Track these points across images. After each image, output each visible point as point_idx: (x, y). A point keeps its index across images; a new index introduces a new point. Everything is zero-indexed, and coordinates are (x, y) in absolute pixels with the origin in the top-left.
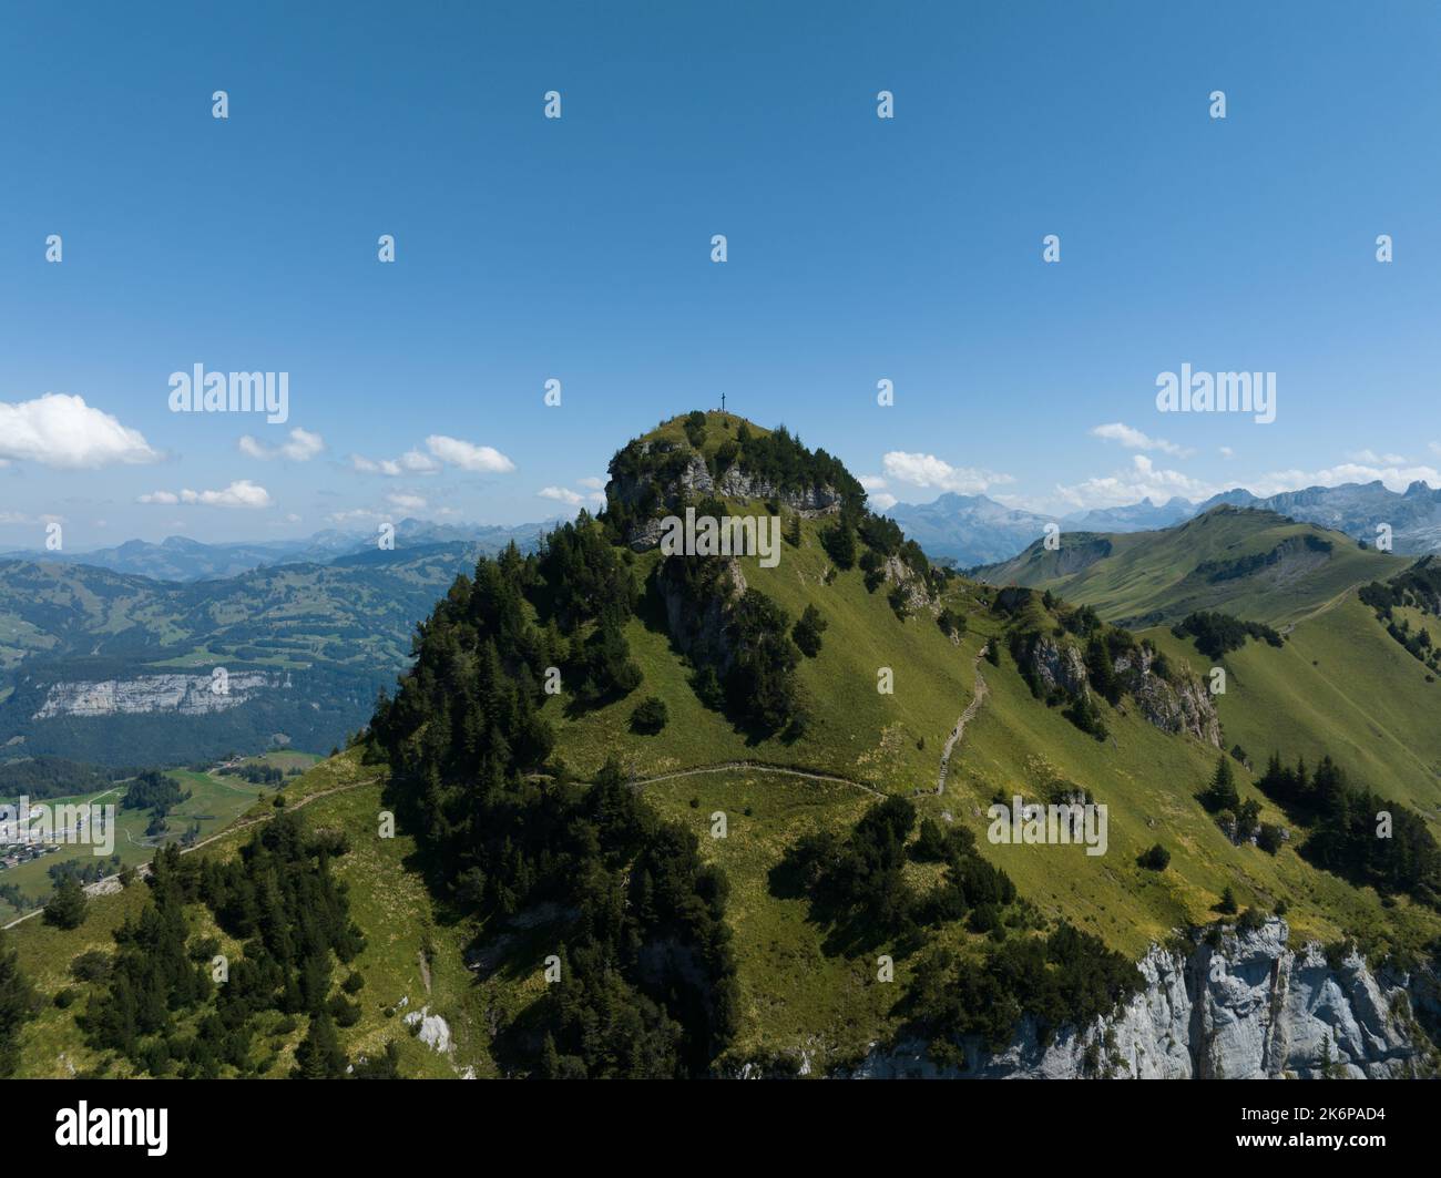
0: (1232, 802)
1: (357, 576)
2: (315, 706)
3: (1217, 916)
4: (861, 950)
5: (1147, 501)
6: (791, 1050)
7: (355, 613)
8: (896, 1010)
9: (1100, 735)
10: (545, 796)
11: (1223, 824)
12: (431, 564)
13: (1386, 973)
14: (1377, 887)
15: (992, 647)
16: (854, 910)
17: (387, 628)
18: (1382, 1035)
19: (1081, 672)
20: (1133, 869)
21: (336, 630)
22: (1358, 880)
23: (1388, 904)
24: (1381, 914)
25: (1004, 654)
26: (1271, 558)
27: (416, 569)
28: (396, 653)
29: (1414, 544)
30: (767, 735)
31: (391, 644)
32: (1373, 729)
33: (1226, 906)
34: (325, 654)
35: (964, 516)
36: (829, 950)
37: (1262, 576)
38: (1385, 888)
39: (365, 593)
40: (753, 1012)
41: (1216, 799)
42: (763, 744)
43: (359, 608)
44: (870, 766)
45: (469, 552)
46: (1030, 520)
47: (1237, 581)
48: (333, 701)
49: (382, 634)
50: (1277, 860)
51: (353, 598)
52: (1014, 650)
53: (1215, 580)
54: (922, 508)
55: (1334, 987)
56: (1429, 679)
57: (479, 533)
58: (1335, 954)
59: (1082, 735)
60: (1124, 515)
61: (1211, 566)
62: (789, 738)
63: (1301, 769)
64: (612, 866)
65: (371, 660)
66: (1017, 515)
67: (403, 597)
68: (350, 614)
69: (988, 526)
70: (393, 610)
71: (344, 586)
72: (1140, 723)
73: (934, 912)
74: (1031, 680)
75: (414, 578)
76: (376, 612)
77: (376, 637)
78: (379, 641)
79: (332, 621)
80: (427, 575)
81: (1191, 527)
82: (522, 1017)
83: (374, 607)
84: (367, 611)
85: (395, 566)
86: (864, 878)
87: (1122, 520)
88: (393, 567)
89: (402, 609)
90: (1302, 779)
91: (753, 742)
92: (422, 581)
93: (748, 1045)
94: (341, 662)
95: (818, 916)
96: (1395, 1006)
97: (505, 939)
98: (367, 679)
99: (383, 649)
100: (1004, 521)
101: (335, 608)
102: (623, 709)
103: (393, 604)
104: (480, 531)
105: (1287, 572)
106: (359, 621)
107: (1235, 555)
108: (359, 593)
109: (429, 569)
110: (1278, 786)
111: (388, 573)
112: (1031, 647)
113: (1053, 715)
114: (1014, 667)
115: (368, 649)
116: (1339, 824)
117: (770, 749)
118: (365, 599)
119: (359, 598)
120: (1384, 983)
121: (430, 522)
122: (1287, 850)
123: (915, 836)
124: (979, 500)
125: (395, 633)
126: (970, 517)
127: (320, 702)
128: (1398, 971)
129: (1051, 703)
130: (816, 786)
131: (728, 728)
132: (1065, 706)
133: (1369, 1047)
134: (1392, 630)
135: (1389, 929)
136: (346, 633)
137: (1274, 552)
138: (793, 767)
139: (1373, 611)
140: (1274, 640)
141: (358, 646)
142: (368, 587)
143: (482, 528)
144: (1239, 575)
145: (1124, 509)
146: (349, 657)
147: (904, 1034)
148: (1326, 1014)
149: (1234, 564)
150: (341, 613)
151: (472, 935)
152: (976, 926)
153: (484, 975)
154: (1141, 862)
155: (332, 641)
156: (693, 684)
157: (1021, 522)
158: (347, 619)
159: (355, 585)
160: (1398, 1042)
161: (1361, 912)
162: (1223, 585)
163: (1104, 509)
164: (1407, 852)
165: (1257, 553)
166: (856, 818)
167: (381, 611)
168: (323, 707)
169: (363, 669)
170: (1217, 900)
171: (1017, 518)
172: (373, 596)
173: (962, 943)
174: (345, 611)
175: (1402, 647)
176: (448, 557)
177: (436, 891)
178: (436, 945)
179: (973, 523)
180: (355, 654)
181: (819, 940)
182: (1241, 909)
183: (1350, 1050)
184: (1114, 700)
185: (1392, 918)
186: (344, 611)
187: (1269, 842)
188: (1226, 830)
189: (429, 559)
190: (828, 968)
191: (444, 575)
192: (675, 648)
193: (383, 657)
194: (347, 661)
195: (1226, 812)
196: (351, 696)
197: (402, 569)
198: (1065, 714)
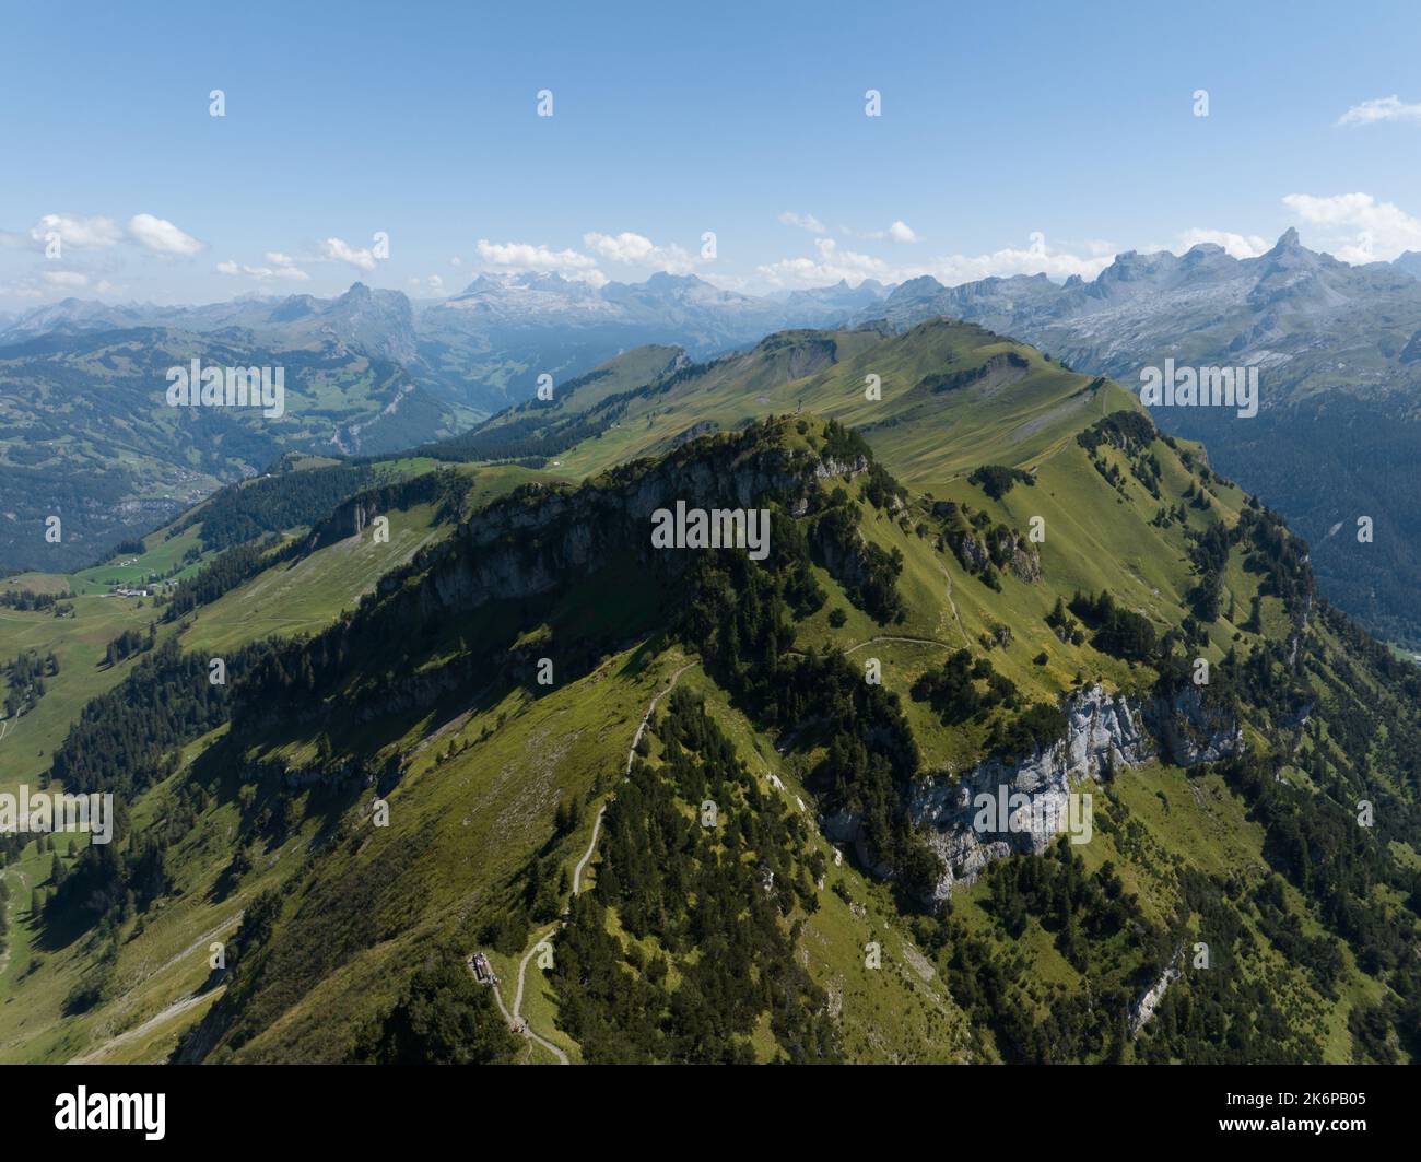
0: (1063, 622)
1: (29, 370)
2: (11, 516)
3: (1074, 686)
4: (958, 722)
5: (843, 282)
6: (944, 768)
7: (35, 411)
8: (985, 746)
9: (998, 590)
10: (799, 664)
11: (1058, 633)
12: (118, 353)
13: (1132, 703)
14: (1128, 659)
15: (940, 542)
16: (951, 704)
17: (77, 426)
18: (1130, 733)
19: (987, 553)
20: (1032, 666)
21: (18, 432)
22: (1118, 656)
23: (1132, 668)
24: (1129, 673)
25: (946, 547)
26: (982, 373)
27: (99, 360)
28: (96, 455)
29: (1069, 332)
30: (888, 621)
31: (87, 445)
32: (1089, 541)
33: (1078, 681)
34: (12, 459)
35: (677, 296)
36: (944, 723)
37: (975, 387)
38: (1130, 659)
39: (44, 389)
40: (923, 754)
41: (1054, 620)
42: (887, 625)
43: (39, 405)
44: (941, 633)
45: (159, 339)
46: (739, 300)
47: (955, 391)
48: (31, 510)
49: (72, 433)
50: (1081, 650)
51: (29, 395)
52: (950, 541)
53: (938, 390)
54: (634, 287)
55: (1114, 713)
56: (1120, 501)
57: (161, 316)
58: (1116, 697)
59: (989, 590)
60: (823, 296)
61: (935, 378)
62: (899, 620)
63: (1091, 598)
64: (845, 695)
65: (68, 464)
66: (726, 296)
67: (89, 392)
68: (30, 413)
69: (701, 307)
70: (80, 407)
71: (16, 381)
72: (1013, 579)
73: (989, 702)
74: (962, 561)
75: (99, 370)
76: (60, 410)
77: (68, 438)
78: (73, 442)
79: (10, 422)
80: (115, 367)
81: (911, 337)
82: (815, 770)
83: (57, 404)
84: (50, 409)
85: (72, 356)
86: (958, 690)
87: (821, 301)
88: (70, 357)
89: (91, 406)
90: (1091, 603)
91: (882, 625)
92: (110, 373)
93: (926, 768)
94: (32, 467)
95: (935, 708)
96: (1135, 719)
97: (793, 736)
98: (70, 485)
99: (79, 450)
100: (715, 301)
101: (11, 407)
102: (822, 615)
103: (79, 400)
104: (163, 313)
105: (995, 384)
106: (43, 421)
107: (953, 370)
108: (36, 389)
109: (116, 359)
110: (1079, 607)
111: (67, 365)
112: (961, 541)
113: (974, 580)
114: (952, 552)
115: (62, 452)
116: (1111, 627)
117: (890, 627)
118: (46, 396)
119: (38, 394)
120: (1131, 708)
121: (97, 302)
122: (1086, 643)
123: (972, 667)
124: (690, 282)
125: (87, 431)
126: (682, 297)
127: (15, 512)
128: (1138, 701)
129: (973, 572)
130: (920, 646)
131: (869, 618)
132: (979, 574)
133: (1124, 739)
134: (1097, 466)
135: (1133, 680)
136: (29, 435)
137: (985, 367)
138: (906, 637)
139: (1086, 452)
140: (1029, 481)
141: (50, 448)
142: (46, 382)
143: (162, 308)
144: (957, 387)
145: (822, 290)
146: (40, 461)
147: (991, 755)
148: (1110, 727)
149: (953, 377)
150: (18, 413)
151: (775, 736)
152: (1008, 706)
153: (786, 754)
154: (1035, 661)
155: (16, 444)
156: (847, 596)
157: (730, 302)
158: (28, 418)
159: (28, 381)
160: (1135, 735)
161: (1121, 673)
162: (944, 396)
163: (805, 289)
164: (1142, 640)
165: (970, 368)
166: (944, 661)
167: (67, 408)
168: (20, 517)
169: (61, 474)
170: (1073, 678)
171: (726, 299)
172: (54, 391)
173: (1004, 715)
174: (24, 409)
175: (1102, 478)
176: (135, 346)
177: (752, 717)
178: (760, 743)
179: (685, 303)
180: (47, 457)
181: (939, 719)
182: (1085, 682)
183: (1117, 742)
184: (1000, 567)
185: (1134, 674)
186: (21, 409)
187: (1077, 640)
188: (1060, 636)
189: (112, 349)
190: (946, 732)
191: (134, 367)
192: (832, 576)
193: (81, 460)
194: (39, 466)
195: (1060, 627)
196: (52, 504)
197: (81, 359)
198: (980, 579)
